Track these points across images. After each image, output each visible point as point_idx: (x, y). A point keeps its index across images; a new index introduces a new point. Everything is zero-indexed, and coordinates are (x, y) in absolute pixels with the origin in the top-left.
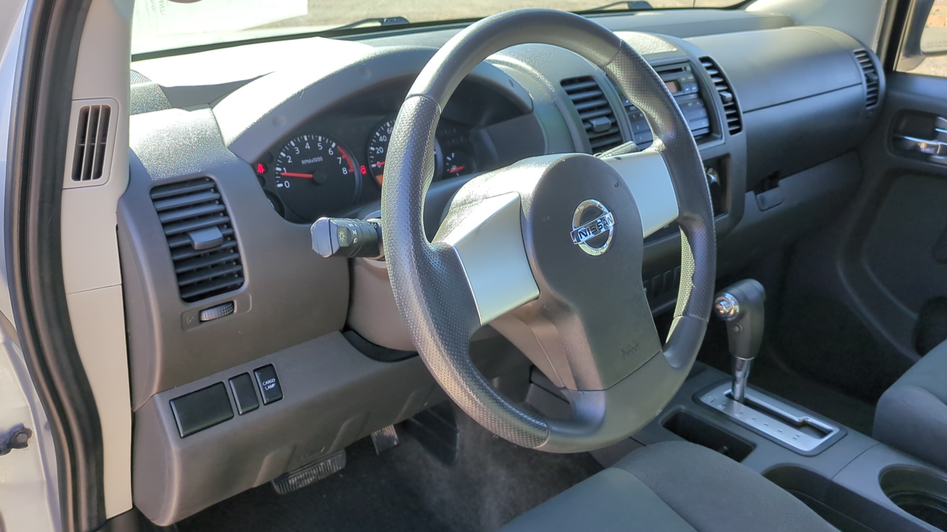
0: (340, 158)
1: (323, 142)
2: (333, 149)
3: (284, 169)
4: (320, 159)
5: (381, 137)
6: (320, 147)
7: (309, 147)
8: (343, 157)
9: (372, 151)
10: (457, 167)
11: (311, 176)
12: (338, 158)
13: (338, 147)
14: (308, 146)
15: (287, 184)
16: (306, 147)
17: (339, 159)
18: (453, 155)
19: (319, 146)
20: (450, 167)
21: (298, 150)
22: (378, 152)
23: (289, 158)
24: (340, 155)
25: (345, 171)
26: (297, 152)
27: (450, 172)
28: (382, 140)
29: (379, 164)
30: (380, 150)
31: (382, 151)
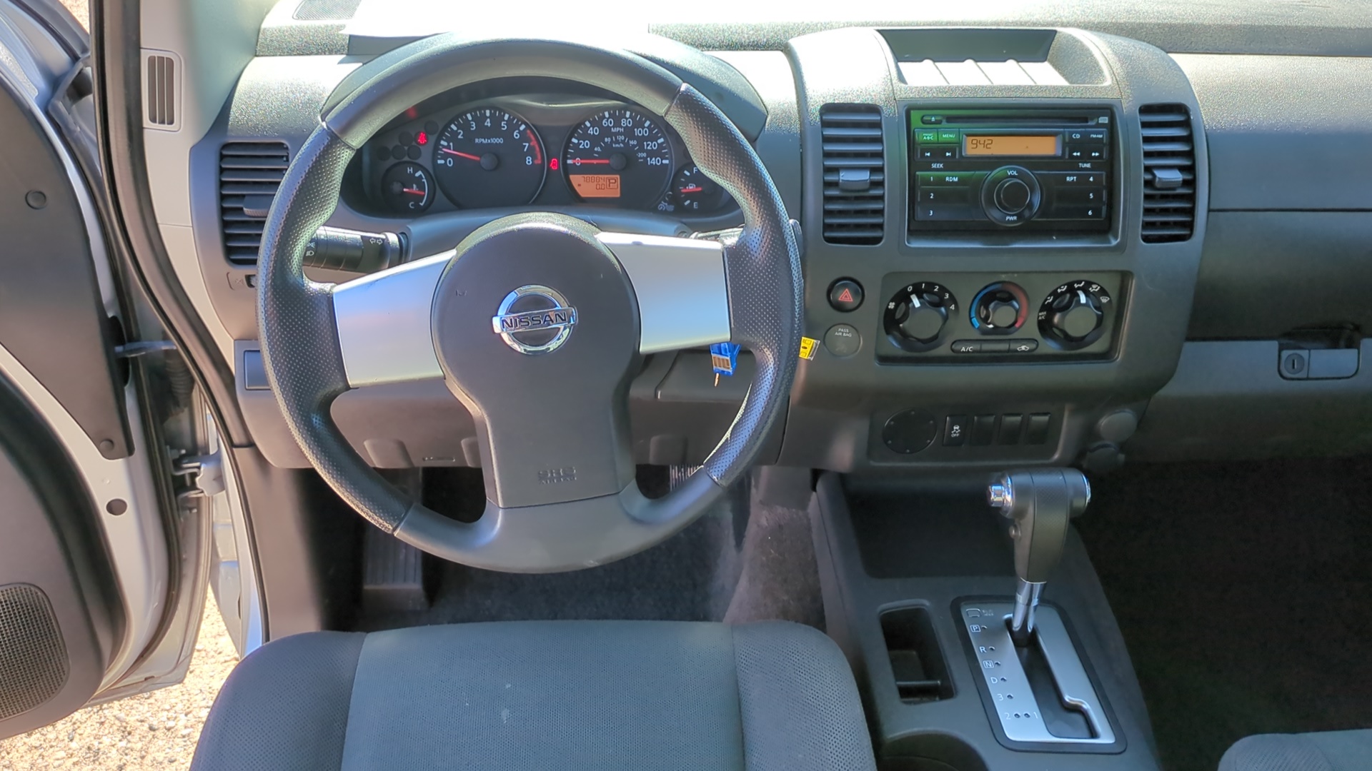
0: (527, 144)
1: (509, 122)
2: (520, 132)
3: (451, 144)
4: (500, 141)
5: (591, 129)
6: (504, 127)
7: (489, 125)
8: (531, 144)
9: (573, 143)
10: (696, 187)
11: (478, 158)
12: (524, 144)
13: (528, 131)
14: (488, 123)
15: (450, 161)
16: (486, 124)
17: (525, 146)
18: (695, 170)
19: (503, 125)
20: (685, 185)
21: (474, 125)
22: (581, 147)
23: (460, 132)
24: (528, 141)
26: (473, 127)
27: (683, 191)
28: (592, 133)
29: (578, 161)
30: (585, 144)
31: (587, 145)
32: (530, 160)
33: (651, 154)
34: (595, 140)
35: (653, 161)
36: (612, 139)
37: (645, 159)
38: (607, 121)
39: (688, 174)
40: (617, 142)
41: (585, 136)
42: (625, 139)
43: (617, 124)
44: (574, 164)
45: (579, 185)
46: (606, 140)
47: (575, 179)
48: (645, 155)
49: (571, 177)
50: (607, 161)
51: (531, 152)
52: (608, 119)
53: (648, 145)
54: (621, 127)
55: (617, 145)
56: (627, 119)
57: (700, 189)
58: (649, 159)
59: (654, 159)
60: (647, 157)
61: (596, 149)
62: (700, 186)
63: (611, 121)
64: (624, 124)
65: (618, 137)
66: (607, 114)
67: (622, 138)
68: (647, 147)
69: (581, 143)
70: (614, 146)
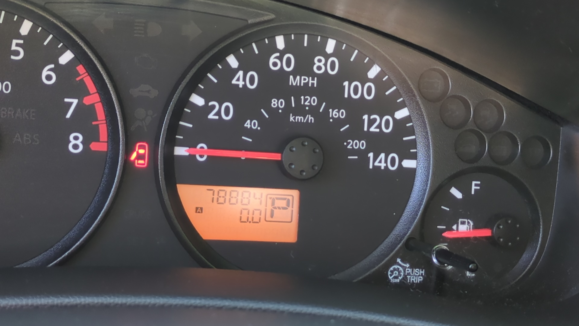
0: (75, 102)
1: (31, 42)
2: (58, 69)
5: (241, 73)
6: (17, 53)
8: (87, 101)
9: (194, 106)
10: (475, 227)
13: (81, 69)
17: (71, 104)
18: (474, 186)
19: (14, 47)
20: (451, 221)
22: (211, 116)
24: (80, 92)
25: (75, 142)
27: (446, 234)
28: (241, 83)
29: (202, 152)
30: (223, 111)
31: (227, 114)
32: (79, 142)
33: (379, 143)
35: (381, 161)
36: (288, 102)
37: (363, 155)
38: (280, 58)
39: (458, 195)
40: (300, 110)
42: (319, 105)
43: (304, 67)
44: (192, 157)
45: (199, 210)
46: (274, 103)
48: (361, 145)
50: (277, 157)
51: (84, 116)
52: (283, 53)
53: (371, 122)
54: (313, 75)
55: (299, 118)
56: (327, 57)
57: (486, 233)
58: (371, 155)
59: (383, 155)
60: (367, 151)
61: (248, 124)
62: (485, 227)
63: (289, 60)
64: (319, 68)
65: (302, 97)
66: (280, 42)
67: (313, 101)
68: (369, 126)
69: (213, 107)
70: (292, 119)
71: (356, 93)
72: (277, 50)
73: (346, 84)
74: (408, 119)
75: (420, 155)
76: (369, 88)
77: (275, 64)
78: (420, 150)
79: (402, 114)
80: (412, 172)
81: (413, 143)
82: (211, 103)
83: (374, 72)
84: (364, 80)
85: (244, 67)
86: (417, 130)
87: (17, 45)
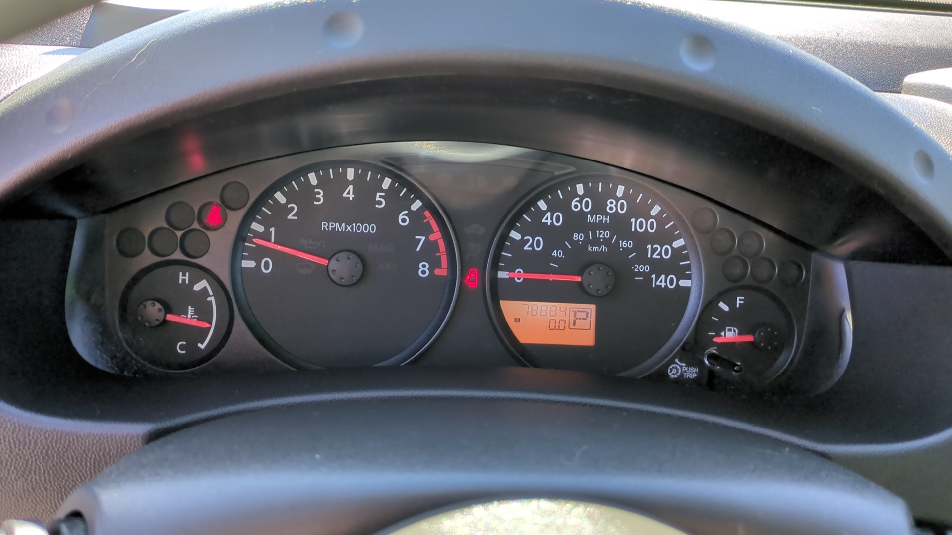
0: (423, 238)
1: (390, 194)
2: (411, 214)
3: (272, 230)
4: (370, 229)
5: (549, 214)
6: (380, 203)
7: (351, 196)
8: (432, 237)
9: (513, 240)
10: (740, 334)
11: (324, 262)
12: (417, 237)
13: (427, 213)
14: (349, 193)
15: (267, 263)
16: (345, 195)
17: (420, 240)
18: (739, 301)
19: (378, 199)
20: (719, 329)
21: (320, 196)
22: (526, 248)
23: (293, 208)
24: (427, 231)
25: (424, 269)
26: (319, 200)
27: (716, 340)
28: (549, 222)
29: (519, 275)
30: (535, 244)
31: (538, 246)
32: (426, 269)
33: (660, 267)
34: (553, 236)
35: (661, 282)
36: (587, 236)
37: (647, 277)
38: (580, 202)
39: (725, 308)
40: (596, 242)
41: (537, 228)
42: (611, 238)
43: (599, 208)
44: (512, 279)
45: (517, 320)
46: (576, 236)
47: (511, 309)
48: (646, 268)
49: (505, 305)
51: (430, 249)
52: (582, 197)
53: (654, 251)
54: (606, 214)
55: (595, 248)
56: (617, 199)
57: (749, 338)
58: (654, 276)
59: (663, 277)
60: (651, 273)
61: (555, 254)
62: (748, 334)
63: (587, 203)
64: (611, 208)
65: (598, 232)
66: (580, 189)
67: (607, 234)
68: (652, 254)
69: (528, 240)
70: (589, 248)
71: (641, 228)
72: (578, 196)
73: (633, 220)
74: (683, 248)
75: (693, 276)
76: (652, 224)
77: (576, 206)
78: (694, 272)
79: (679, 243)
80: (688, 290)
81: (688, 267)
82: (525, 238)
83: (656, 210)
84: (647, 217)
85: (552, 209)
86: (691, 256)
87: (380, 197)
